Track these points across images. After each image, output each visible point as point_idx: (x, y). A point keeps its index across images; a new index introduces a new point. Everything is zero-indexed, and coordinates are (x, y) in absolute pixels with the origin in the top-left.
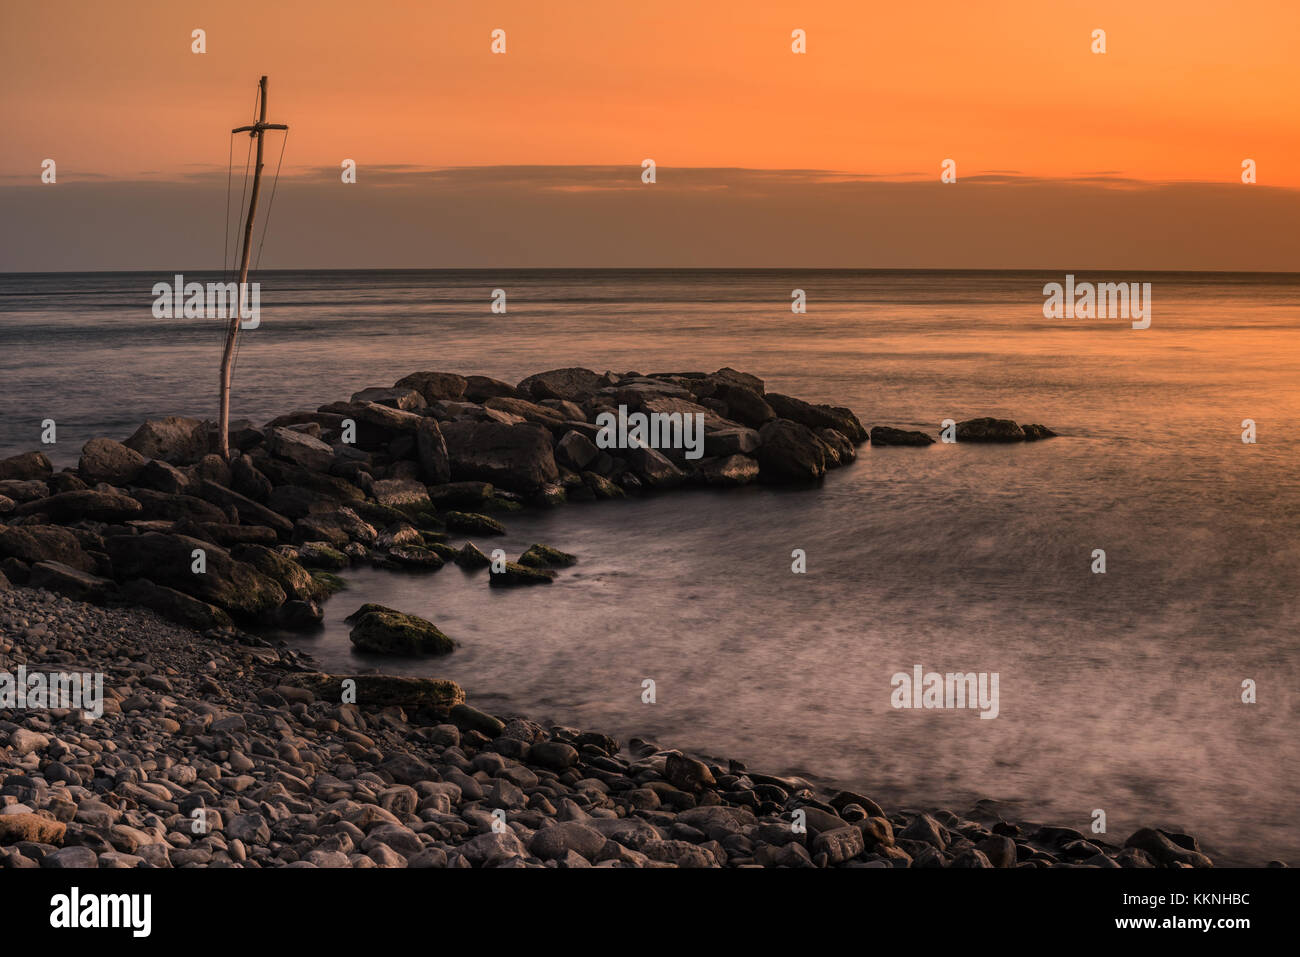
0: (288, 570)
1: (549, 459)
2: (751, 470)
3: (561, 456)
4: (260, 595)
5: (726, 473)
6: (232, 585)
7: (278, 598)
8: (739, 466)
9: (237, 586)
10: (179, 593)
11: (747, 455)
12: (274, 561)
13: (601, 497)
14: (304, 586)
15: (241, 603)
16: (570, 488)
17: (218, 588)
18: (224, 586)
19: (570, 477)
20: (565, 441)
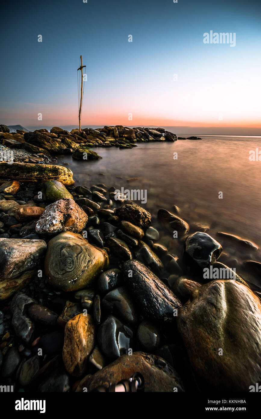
0: (71, 143)
1: (134, 135)
2: (164, 139)
3: (136, 135)
4: (58, 147)
5: (161, 139)
6: (50, 144)
7: (64, 148)
8: (163, 138)
9: (51, 144)
10: (31, 145)
11: (164, 137)
12: (67, 141)
13: (142, 141)
14: (75, 147)
15: (52, 149)
16: (138, 140)
17: (45, 144)
18: (47, 144)
19: (138, 139)
20: (137, 133)
